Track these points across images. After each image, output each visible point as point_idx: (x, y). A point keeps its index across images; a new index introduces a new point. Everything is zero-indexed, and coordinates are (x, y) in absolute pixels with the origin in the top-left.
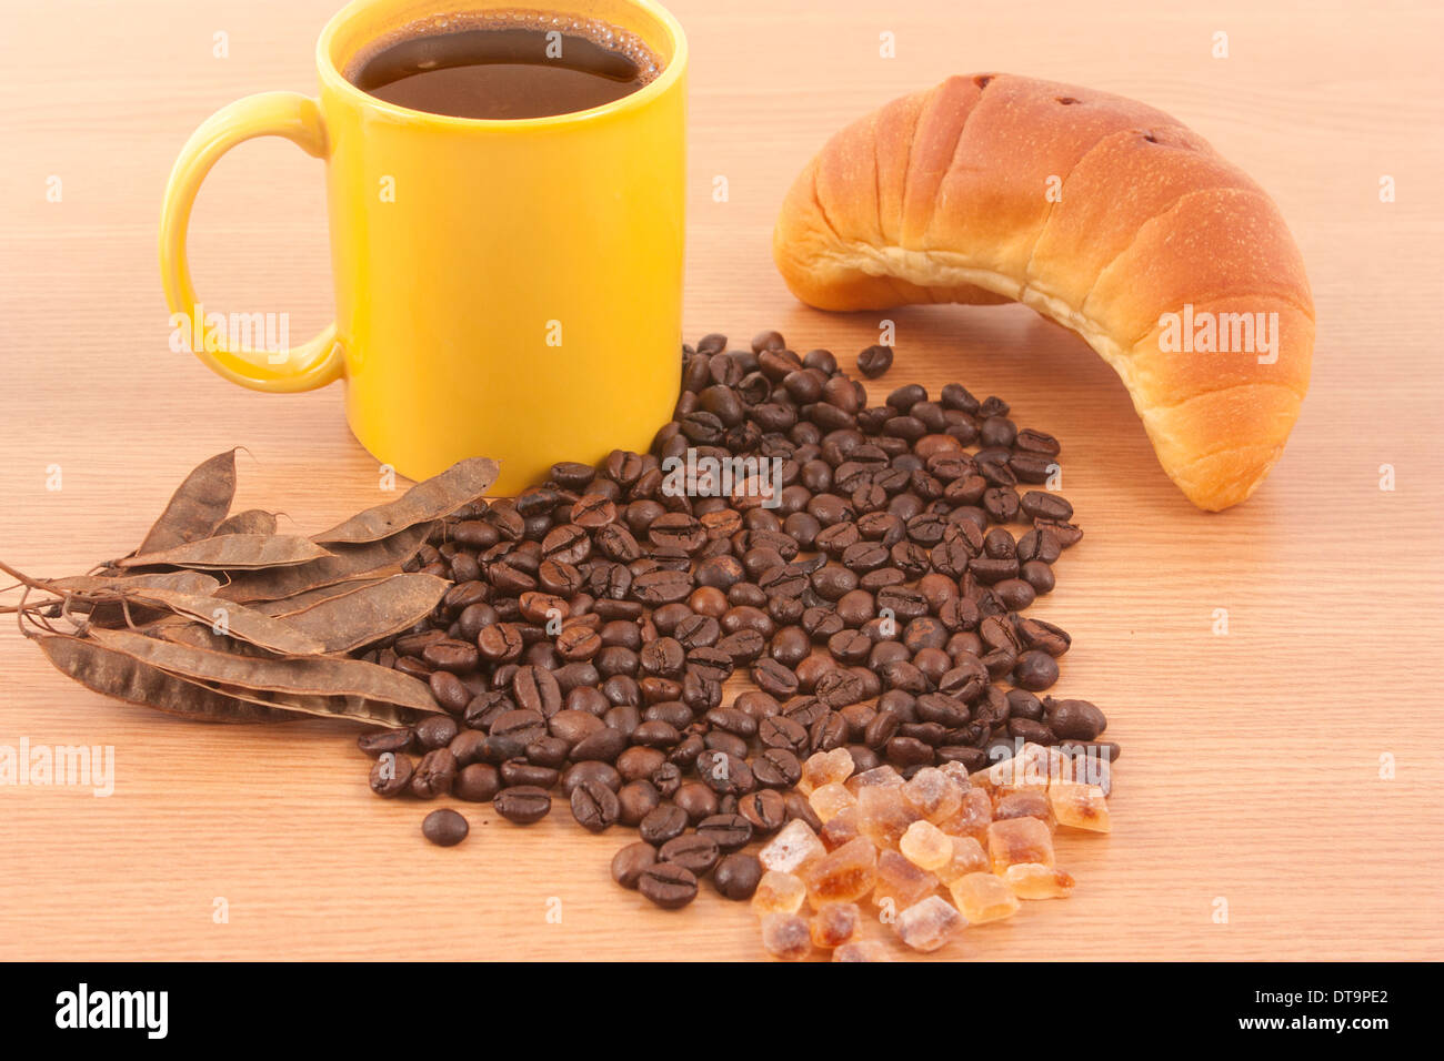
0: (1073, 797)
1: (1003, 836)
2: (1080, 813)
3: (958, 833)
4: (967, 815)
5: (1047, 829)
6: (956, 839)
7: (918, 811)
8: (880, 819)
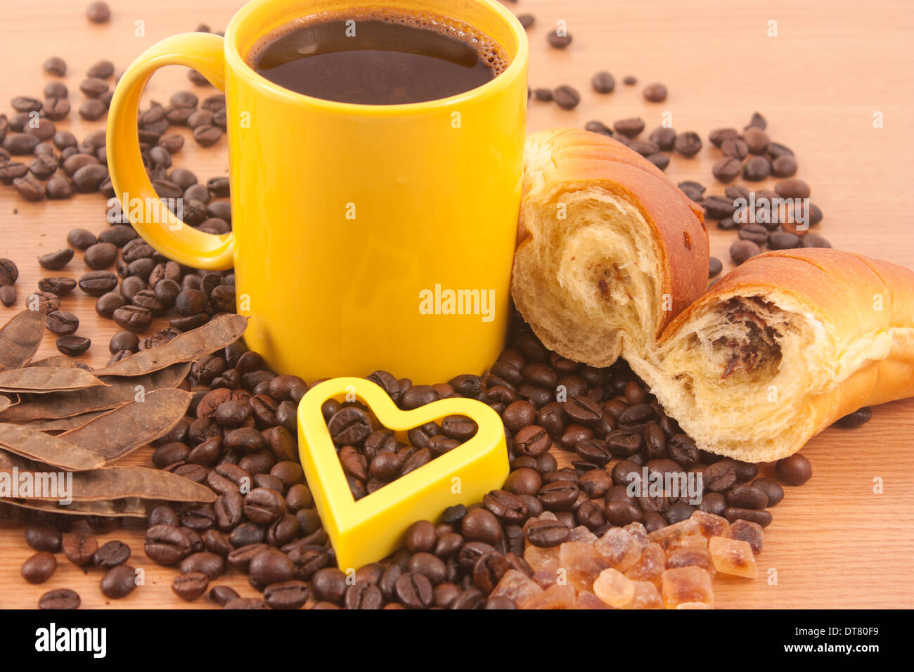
0: (728, 551)
1: (674, 580)
2: (733, 563)
3: (638, 579)
4: (646, 565)
5: (708, 576)
6: (636, 582)
7: (607, 561)
8: (578, 568)
